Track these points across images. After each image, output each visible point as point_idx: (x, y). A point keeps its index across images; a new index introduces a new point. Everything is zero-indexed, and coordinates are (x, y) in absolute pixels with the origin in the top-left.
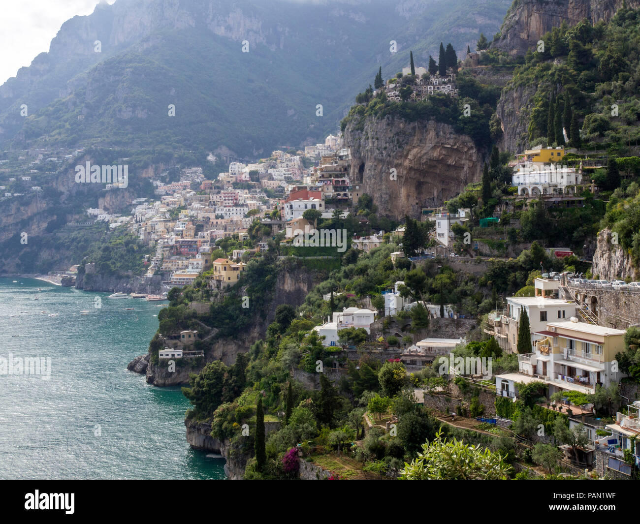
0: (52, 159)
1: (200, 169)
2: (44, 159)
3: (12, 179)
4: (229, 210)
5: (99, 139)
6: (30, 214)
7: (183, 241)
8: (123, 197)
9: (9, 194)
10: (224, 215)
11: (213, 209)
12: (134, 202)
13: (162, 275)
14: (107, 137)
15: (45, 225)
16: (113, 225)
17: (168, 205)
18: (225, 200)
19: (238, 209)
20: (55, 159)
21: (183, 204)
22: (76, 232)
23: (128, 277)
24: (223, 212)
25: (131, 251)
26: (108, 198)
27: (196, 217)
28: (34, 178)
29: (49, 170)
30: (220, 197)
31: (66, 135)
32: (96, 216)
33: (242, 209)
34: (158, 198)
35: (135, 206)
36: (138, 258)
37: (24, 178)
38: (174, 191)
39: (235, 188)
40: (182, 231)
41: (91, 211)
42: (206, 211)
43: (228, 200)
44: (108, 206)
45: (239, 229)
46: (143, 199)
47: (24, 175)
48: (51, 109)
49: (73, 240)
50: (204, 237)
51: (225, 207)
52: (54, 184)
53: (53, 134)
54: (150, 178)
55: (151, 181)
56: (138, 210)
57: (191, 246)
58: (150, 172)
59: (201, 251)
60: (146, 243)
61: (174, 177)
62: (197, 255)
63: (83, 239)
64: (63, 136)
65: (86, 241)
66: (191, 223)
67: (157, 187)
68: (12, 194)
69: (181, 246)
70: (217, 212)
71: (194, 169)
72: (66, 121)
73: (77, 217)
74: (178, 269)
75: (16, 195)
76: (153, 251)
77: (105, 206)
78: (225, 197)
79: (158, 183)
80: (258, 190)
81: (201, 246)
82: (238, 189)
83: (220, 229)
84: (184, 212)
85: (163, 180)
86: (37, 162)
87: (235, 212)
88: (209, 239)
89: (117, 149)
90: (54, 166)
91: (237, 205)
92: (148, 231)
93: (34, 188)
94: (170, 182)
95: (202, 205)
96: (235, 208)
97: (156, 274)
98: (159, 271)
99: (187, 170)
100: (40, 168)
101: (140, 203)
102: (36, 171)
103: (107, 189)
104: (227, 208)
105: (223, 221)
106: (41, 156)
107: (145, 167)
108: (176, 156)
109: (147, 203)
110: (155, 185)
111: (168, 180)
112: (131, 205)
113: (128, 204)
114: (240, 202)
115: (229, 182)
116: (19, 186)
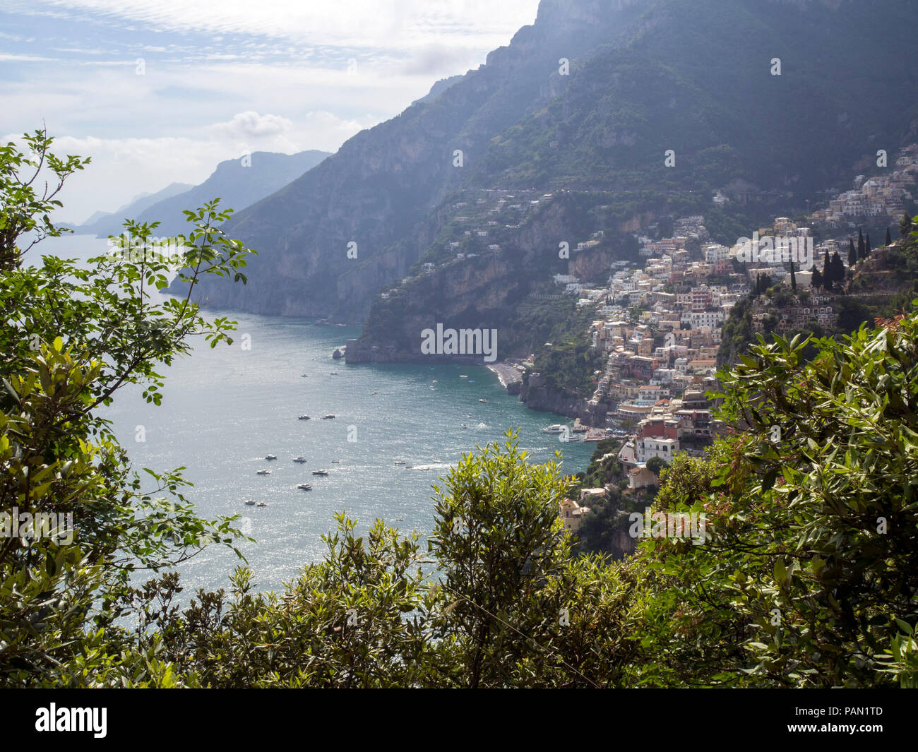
0: (514, 206)
1: (701, 218)
2: (506, 205)
3: (467, 233)
4: (698, 316)
5: (574, 178)
6: (486, 281)
7: (636, 360)
8: (599, 259)
9: (462, 255)
10: (691, 323)
11: (677, 315)
12: (613, 266)
13: (609, 403)
14: (584, 175)
15: (504, 295)
16: (583, 301)
17: (651, 274)
18: (695, 301)
19: (710, 315)
20: (519, 206)
22: (538, 308)
23: (575, 397)
24: (689, 320)
25: (581, 361)
26: (580, 261)
27: (657, 326)
28: (492, 233)
29: (511, 222)
30: (689, 297)
31: (535, 170)
32: (565, 285)
33: (715, 315)
34: (641, 263)
35: (613, 272)
36: (589, 371)
37: (480, 233)
38: (664, 252)
39: (709, 285)
40: (637, 345)
41: (559, 278)
42: (670, 318)
43: (699, 301)
44: (579, 272)
45: (706, 345)
46: (623, 263)
47: (482, 228)
48: (521, 128)
49: (535, 319)
50: (662, 356)
51: (694, 311)
52: (516, 241)
53: (518, 168)
54: (635, 232)
55: (636, 236)
56: (617, 279)
57: (645, 367)
58: (635, 224)
59: (657, 374)
60: (598, 353)
61: (666, 230)
62: (651, 381)
63: (545, 320)
64: (530, 171)
65: (550, 322)
66: (649, 334)
67: (642, 245)
68: (465, 256)
69: (633, 367)
70: (682, 319)
71: (692, 218)
72: (535, 149)
73: (542, 285)
74: (626, 398)
75: (470, 256)
76: (602, 366)
77: (576, 272)
78: (694, 297)
79: (645, 239)
80: (742, 285)
81: (657, 367)
82: (714, 285)
83: (682, 345)
84: (647, 314)
85: (651, 235)
86: (498, 209)
87: (705, 319)
88: (668, 358)
89: (595, 192)
90: (517, 214)
91: (710, 309)
92: (601, 337)
93: (491, 247)
94: (659, 238)
95: (665, 308)
96: (705, 314)
97: (601, 401)
98: (606, 397)
99: (683, 221)
100: (501, 220)
101: (620, 269)
102: (494, 223)
103: (579, 249)
104: (696, 314)
105: (689, 332)
106: (502, 201)
107: (629, 217)
108: (669, 200)
109: (627, 269)
110: (640, 242)
111: (657, 234)
112: (609, 269)
113: (605, 268)
114: (715, 305)
115: (704, 274)
116: (474, 244)
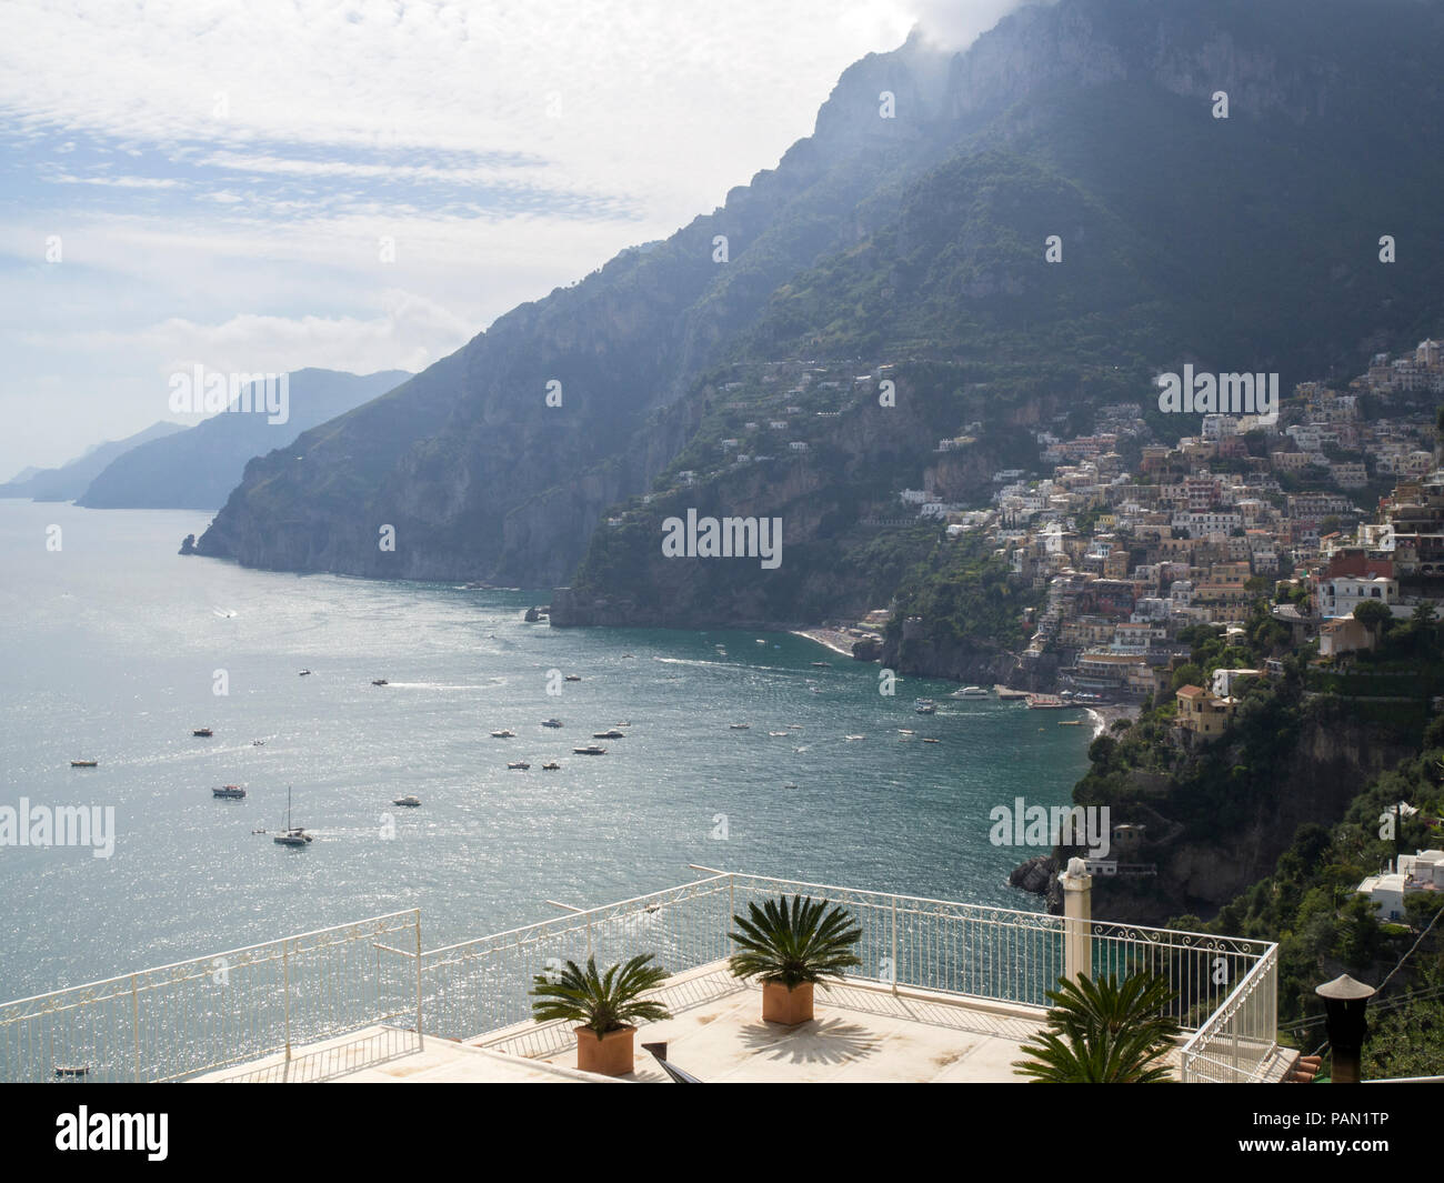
0: (829, 384)
1: (1137, 407)
2: (813, 384)
3: (751, 425)
4: (1201, 518)
5: (926, 342)
6: (785, 500)
7: (1104, 584)
8: (974, 467)
9: (746, 457)
10: (1188, 529)
11: (1166, 517)
12: (997, 477)
13: (1060, 653)
14: (943, 338)
15: (816, 522)
16: (954, 528)
17: (1068, 487)
18: (1192, 496)
19: (1220, 517)
20: (836, 384)
21: (1104, 501)
22: (878, 541)
23: (989, 651)
24: (1187, 524)
25: (996, 597)
26: (944, 469)
27: (1132, 532)
28: (795, 424)
29: (825, 408)
30: (1183, 490)
31: (858, 332)
32: (918, 507)
33: (1228, 517)
34: (1047, 471)
35: (1000, 486)
36: (1009, 612)
37: (774, 424)
38: (1082, 457)
39: (1213, 472)
40: (1102, 562)
41: (909, 495)
42: (1153, 521)
43: (1200, 496)
44: (942, 486)
45: (1220, 562)
46: (1015, 473)
47: (775, 417)
48: (826, 273)
49: (873, 557)
50: (1147, 578)
51: (1192, 511)
52: (835, 437)
53: (830, 328)
54: (1030, 427)
55: (1032, 432)
56: (1008, 496)
57: (1119, 596)
58: (1032, 414)
59: (1142, 606)
60: (1026, 582)
61: (1082, 424)
62: (1133, 616)
63: (892, 556)
64: (851, 333)
65: (898, 559)
66: (1120, 545)
67: (1045, 446)
68: (752, 458)
69: (1099, 595)
70: (1174, 523)
71: (1124, 407)
72: (855, 301)
73: (879, 507)
74: (1092, 644)
75: (759, 459)
76: (1040, 599)
77: (936, 485)
78: (1191, 490)
79: (1047, 437)
80: (1263, 475)
81: (1140, 596)
82: (1221, 472)
83: (1180, 561)
84: (1106, 520)
85: (1057, 431)
86: (800, 389)
87: (1212, 524)
88: (1157, 581)
89: (964, 363)
90: (834, 401)
91: (1217, 508)
92: (1030, 557)
93: (794, 445)
94: (1072, 436)
95: (1143, 506)
96: (1212, 515)
97: (1047, 650)
98: (1054, 644)
99: (1110, 410)
100: (807, 404)
101: (1011, 481)
102: (797, 409)
103: (941, 449)
104: (1197, 515)
105: (1187, 543)
106: (807, 377)
107: (1021, 402)
108: (1085, 378)
109: (1023, 482)
110: (1040, 441)
111: (1067, 430)
112: (989, 483)
113: (984, 481)
114: (1225, 502)
115: (1201, 456)
116: (765, 442)
